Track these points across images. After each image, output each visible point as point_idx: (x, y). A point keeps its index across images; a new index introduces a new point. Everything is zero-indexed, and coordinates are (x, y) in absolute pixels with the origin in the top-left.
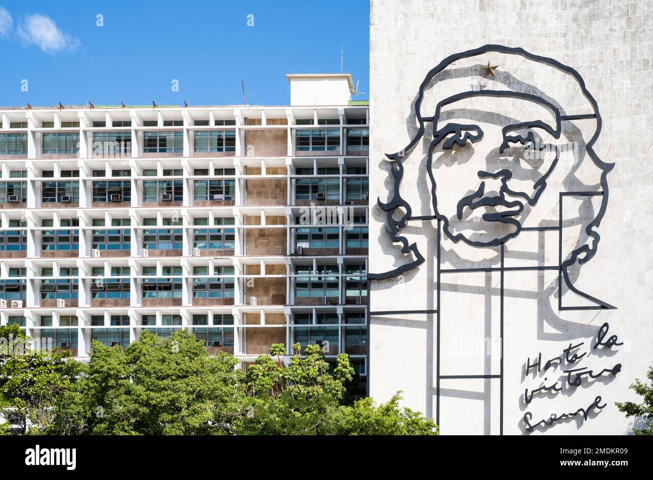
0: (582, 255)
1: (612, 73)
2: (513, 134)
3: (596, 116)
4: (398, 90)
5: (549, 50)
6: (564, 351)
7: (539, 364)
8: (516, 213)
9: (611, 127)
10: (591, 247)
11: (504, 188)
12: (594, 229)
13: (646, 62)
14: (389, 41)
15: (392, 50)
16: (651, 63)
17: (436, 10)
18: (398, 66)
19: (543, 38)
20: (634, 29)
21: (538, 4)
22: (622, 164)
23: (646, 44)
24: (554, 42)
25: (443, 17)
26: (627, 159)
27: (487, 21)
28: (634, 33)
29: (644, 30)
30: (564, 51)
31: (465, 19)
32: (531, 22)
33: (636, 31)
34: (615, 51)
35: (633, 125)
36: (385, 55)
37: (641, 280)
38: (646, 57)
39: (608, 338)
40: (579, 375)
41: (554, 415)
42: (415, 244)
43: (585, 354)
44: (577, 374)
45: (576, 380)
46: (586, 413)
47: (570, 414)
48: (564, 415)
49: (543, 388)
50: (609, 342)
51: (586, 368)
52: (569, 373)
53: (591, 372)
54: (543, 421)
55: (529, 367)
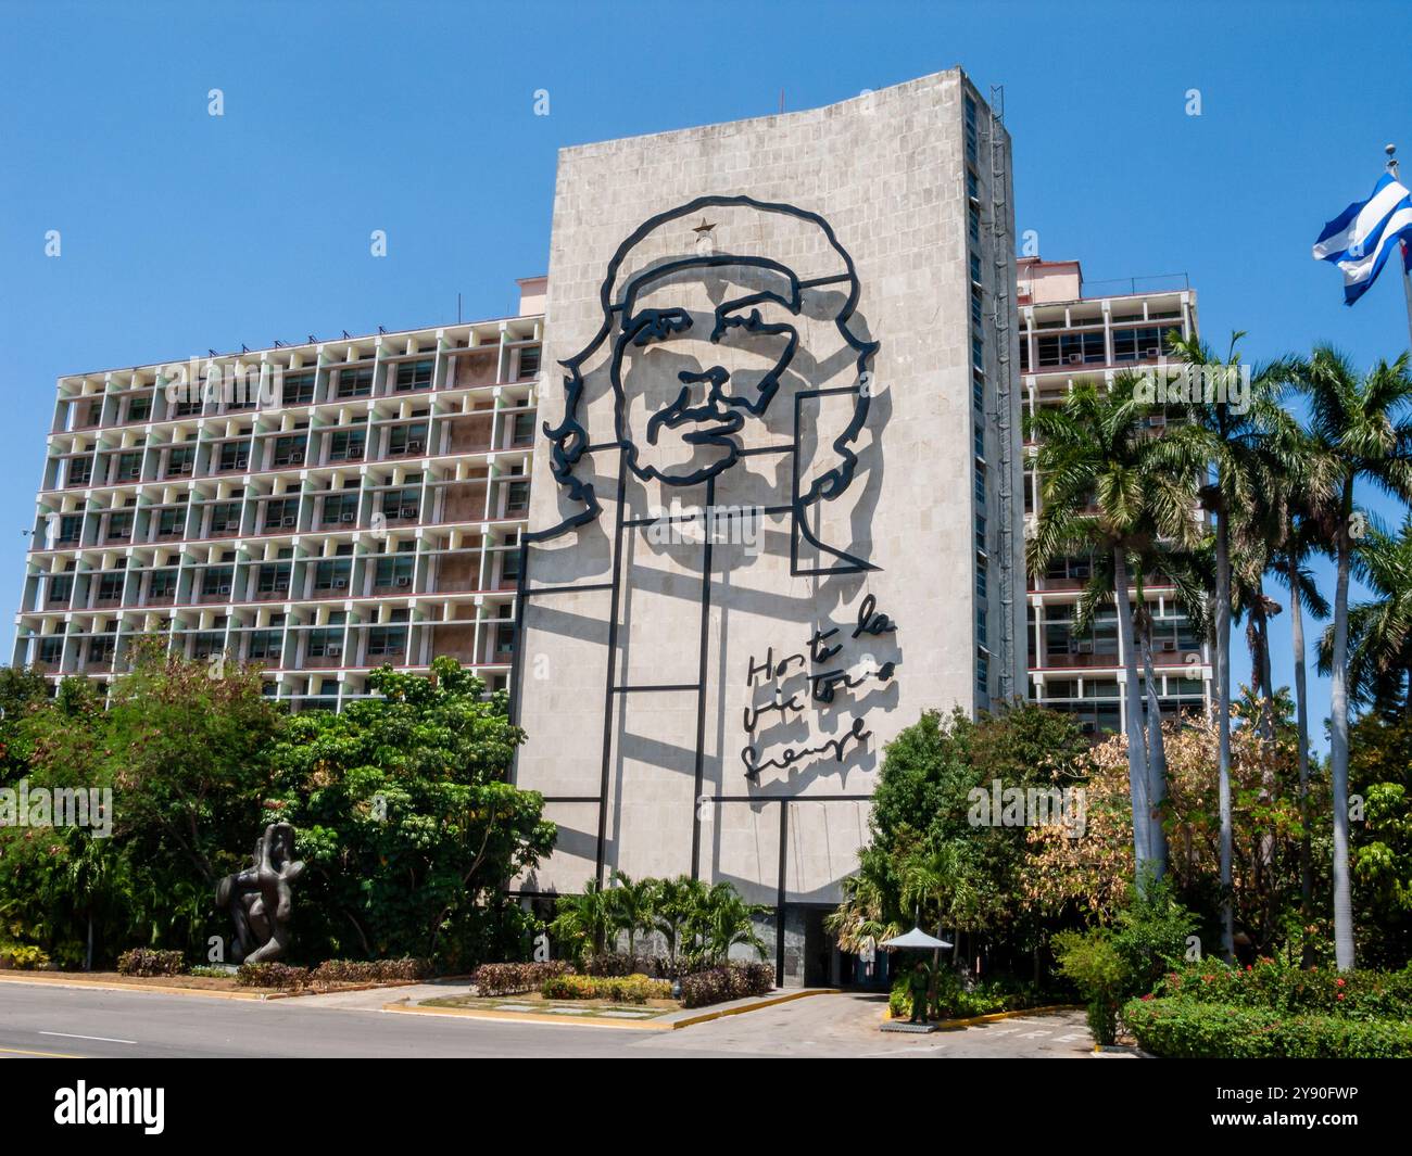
0: (829, 487)
1: (881, 215)
2: (731, 315)
3: (851, 276)
4: (585, 273)
5: (796, 194)
6: (808, 643)
7: (768, 666)
8: (731, 430)
9: (880, 290)
10: (842, 473)
11: (716, 395)
12: (849, 444)
13: (928, 192)
14: (578, 212)
15: (580, 223)
16: (934, 193)
17: (642, 163)
18: (586, 242)
19: (788, 180)
20: (910, 151)
21: (781, 137)
22: (897, 344)
23: (927, 168)
24: (803, 183)
25: (651, 171)
26: (903, 335)
27: (709, 168)
28: (911, 157)
29: (924, 150)
30: (816, 193)
31: (680, 170)
32: (771, 161)
33: (914, 153)
34: (885, 183)
35: (910, 285)
36: (572, 230)
37: (926, 521)
38: (928, 186)
39: (876, 617)
40: (830, 684)
41: (791, 751)
42: (590, 487)
43: (840, 647)
44: (826, 682)
45: (827, 691)
46: (840, 748)
47: (816, 750)
48: (806, 752)
49: (774, 706)
50: (875, 626)
51: (841, 671)
52: (816, 679)
53: (847, 679)
54: (773, 762)
55: (752, 671)
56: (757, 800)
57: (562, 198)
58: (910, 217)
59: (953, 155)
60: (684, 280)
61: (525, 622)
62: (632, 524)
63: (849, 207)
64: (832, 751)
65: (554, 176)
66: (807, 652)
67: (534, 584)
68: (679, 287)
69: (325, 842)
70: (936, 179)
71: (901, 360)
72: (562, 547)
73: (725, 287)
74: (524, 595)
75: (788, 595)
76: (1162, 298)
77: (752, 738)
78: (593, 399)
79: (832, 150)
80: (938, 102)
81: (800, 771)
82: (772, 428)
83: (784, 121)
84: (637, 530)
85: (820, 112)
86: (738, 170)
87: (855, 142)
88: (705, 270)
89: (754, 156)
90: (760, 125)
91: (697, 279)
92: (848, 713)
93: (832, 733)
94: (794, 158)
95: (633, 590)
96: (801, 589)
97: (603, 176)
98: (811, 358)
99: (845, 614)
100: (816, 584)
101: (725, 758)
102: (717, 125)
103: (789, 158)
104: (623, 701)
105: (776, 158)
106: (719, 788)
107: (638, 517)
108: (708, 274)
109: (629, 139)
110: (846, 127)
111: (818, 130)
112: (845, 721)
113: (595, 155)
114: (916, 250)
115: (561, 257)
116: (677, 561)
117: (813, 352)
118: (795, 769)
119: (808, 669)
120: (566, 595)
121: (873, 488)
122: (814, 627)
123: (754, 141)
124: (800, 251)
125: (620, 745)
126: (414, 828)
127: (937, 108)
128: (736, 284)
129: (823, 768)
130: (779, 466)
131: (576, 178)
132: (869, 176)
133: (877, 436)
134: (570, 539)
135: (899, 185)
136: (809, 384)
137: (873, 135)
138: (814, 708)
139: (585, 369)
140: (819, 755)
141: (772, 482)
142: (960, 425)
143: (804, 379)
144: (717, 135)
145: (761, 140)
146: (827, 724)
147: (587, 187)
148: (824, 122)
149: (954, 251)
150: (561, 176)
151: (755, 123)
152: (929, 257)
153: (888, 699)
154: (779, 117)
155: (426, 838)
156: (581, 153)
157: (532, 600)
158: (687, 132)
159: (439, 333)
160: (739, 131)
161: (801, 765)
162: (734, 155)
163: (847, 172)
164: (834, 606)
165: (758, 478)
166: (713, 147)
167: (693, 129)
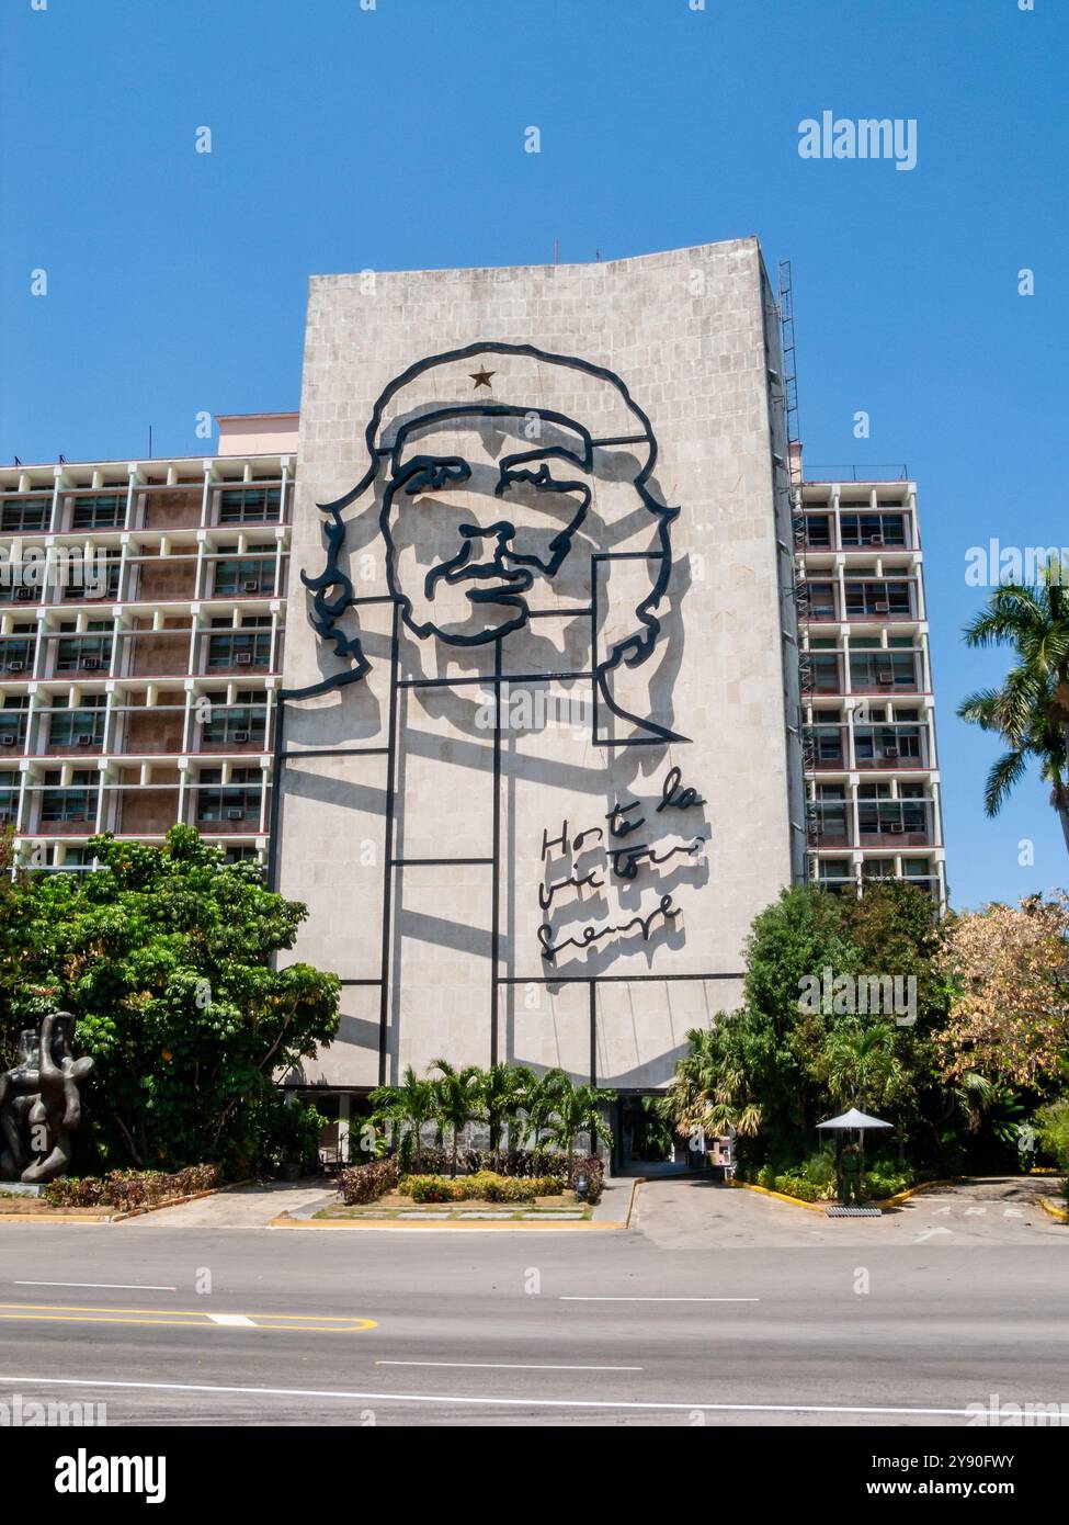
0: (631, 653)
1: (673, 378)
2: (517, 468)
3: (650, 437)
4: (342, 412)
6: (605, 817)
7: (563, 839)
8: (520, 589)
9: (674, 455)
10: (644, 640)
11: (501, 551)
12: (650, 611)
13: (725, 360)
14: (334, 346)
15: (336, 358)
16: (732, 361)
17: (406, 300)
18: (344, 379)
19: (568, 333)
20: (704, 316)
21: (560, 288)
22: (695, 510)
23: (724, 335)
24: (585, 339)
25: (416, 310)
26: (702, 502)
27: (482, 313)
28: (706, 322)
29: (720, 316)
30: (600, 351)
31: (450, 312)
32: (550, 313)
33: (709, 318)
34: (677, 346)
35: (709, 451)
36: (327, 365)
37: (734, 694)
38: (725, 353)
39: (681, 793)
40: (632, 859)
41: (591, 929)
42: (357, 642)
43: (643, 820)
44: (629, 857)
45: (629, 868)
46: (645, 926)
47: (619, 928)
48: (608, 930)
49: (571, 881)
50: (682, 801)
51: (645, 846)
52: (616, 854)
53: (652, 854)
54: (572, 940)
55: (546, 845)
56: (554, 981)
57: (316, 330)
58: (706, 383)
59: (751, 324)
60: (457, 428)
61: (282, 788)
62: (405, 685)
63: (637, 366)
64: (638, 928)
65: (305, 306)
66: (605, 825)
67: (291, 746)
68: (451, 435)
69: (102, 1033)
70: (734, 347)
71: (700, 527)
72: (323, 706)
73: (502, 440)
74: (280, 757)
75: (581, 765)
76: (891, 486)
77: (546, 915)
78: (356, 548)
79: (616, 307)
80: (734, 269)
81: (600, 951)
82: (559, 590)
83: (562, 272)
84: (410, 691)
85: (603, 267)
86: (514, 318)
87: (643, 301)
88: (480, 419)
89: (531, 304)
90: (537, 273)
91: (472, 428)
92: (652, 890)
93: (635, 910)
94: (574, 311)
95: (408, 756)
96: (597, 760)
97: (361, 310)
98: (599, 519)
99: (647, 786)
100: (611, 755)
101: (517, 936)
102: (489, 269)
103: (569, 311)
104: (400, 875)
105: (556, 308)
106: (511, 968)
107: (410, 678)
108: (483, 424)
109: (391, 273)
110: (632, 285)
111: (600, 285)
112: (650, 899)
113: (352, 287)
114: (714, 417)
115: (314, 392)
116: (457, 726)
117: (601, 514)
118: (594, 948)
119: (606, 843)
120: (330, 759)
121: (674, 655)
122: (610, 800)
123: (531, 290)
124: (584, 408)
125: (397, 923)
126: (216, 1017)
127: (733, 275)
128: (514, 436)
129: (628, 947)
130: (567, 630)
131: (331, 309)
132: (659, 338)
133: (675, 604)
134: (333, 699)
135: (694, 350)
136: (597, 547)
137: (662, 296)
138: (613, 884)
139: (347, 515)
140: (621, 934)
141: (560, 646)
142: (768, 596)
143: (591, 541)
144: (489, 279)
145: (538, 289)
146: (629, 902)
147: (343, 320)
148: (606, 277)
149: (755, 420)
150: (312, 305)
151: (532, 272)
152: (728, 426)
153: (698, 876)
154: (557, 267)
155: (230, 1028)
156: (336, 282)
157: (289, 763)
158: (456, 272)
159: (132, 467)
160: (514, 278)
161: (601, 945)
162: (510, 302)
163: (633, 331)
164: (632, 778)
165: (545, 641)
166: (486, 291)
167: (463, 270)
